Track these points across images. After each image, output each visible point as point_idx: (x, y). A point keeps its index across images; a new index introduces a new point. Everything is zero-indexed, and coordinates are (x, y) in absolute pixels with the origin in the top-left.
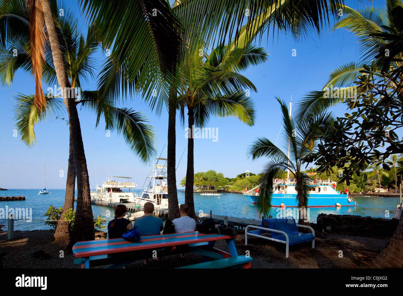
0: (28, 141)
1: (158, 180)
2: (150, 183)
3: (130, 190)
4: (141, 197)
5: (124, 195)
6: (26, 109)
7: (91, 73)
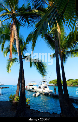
0: (9, 72)
1: (44, 82)
2: (41, 83)
3: (35, 85)
4: (38, 88)
5: (33, 87)
6: (9, 63)
7: (27, 50)
